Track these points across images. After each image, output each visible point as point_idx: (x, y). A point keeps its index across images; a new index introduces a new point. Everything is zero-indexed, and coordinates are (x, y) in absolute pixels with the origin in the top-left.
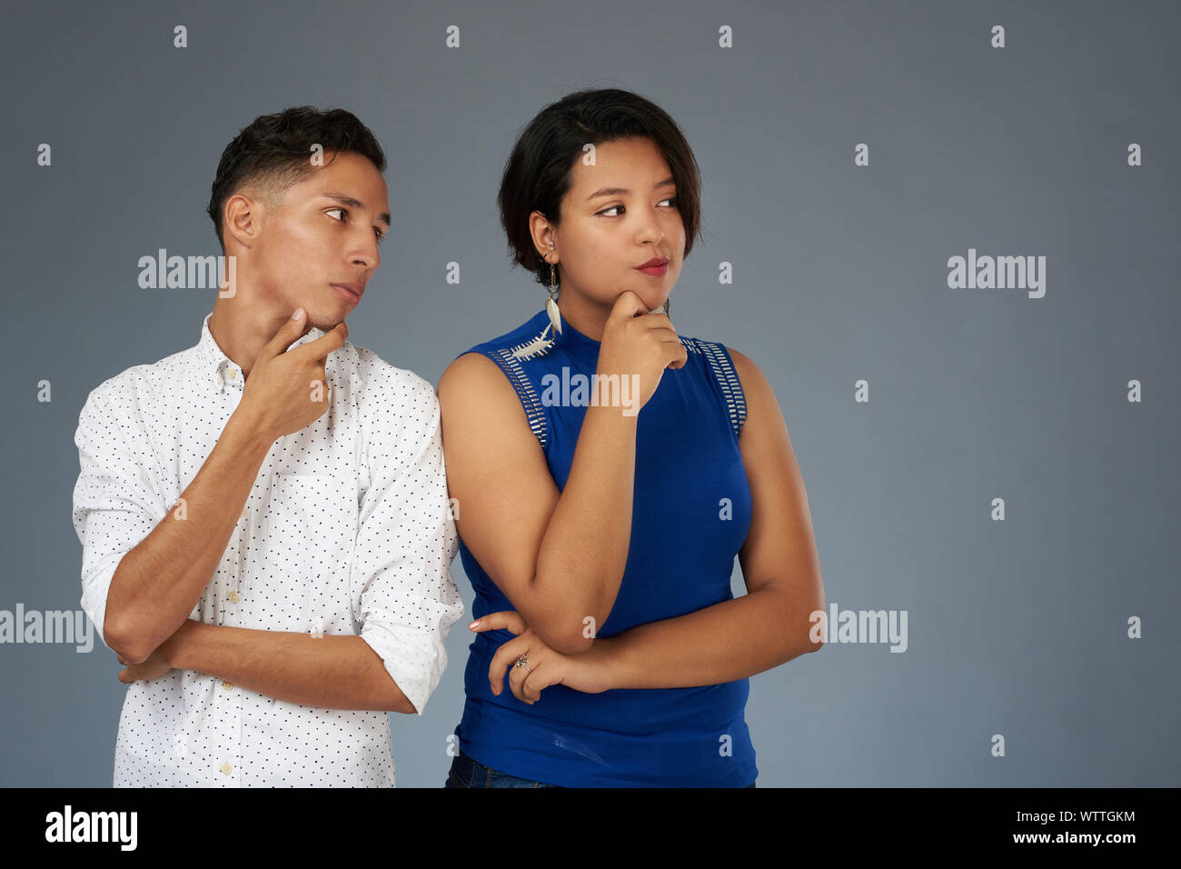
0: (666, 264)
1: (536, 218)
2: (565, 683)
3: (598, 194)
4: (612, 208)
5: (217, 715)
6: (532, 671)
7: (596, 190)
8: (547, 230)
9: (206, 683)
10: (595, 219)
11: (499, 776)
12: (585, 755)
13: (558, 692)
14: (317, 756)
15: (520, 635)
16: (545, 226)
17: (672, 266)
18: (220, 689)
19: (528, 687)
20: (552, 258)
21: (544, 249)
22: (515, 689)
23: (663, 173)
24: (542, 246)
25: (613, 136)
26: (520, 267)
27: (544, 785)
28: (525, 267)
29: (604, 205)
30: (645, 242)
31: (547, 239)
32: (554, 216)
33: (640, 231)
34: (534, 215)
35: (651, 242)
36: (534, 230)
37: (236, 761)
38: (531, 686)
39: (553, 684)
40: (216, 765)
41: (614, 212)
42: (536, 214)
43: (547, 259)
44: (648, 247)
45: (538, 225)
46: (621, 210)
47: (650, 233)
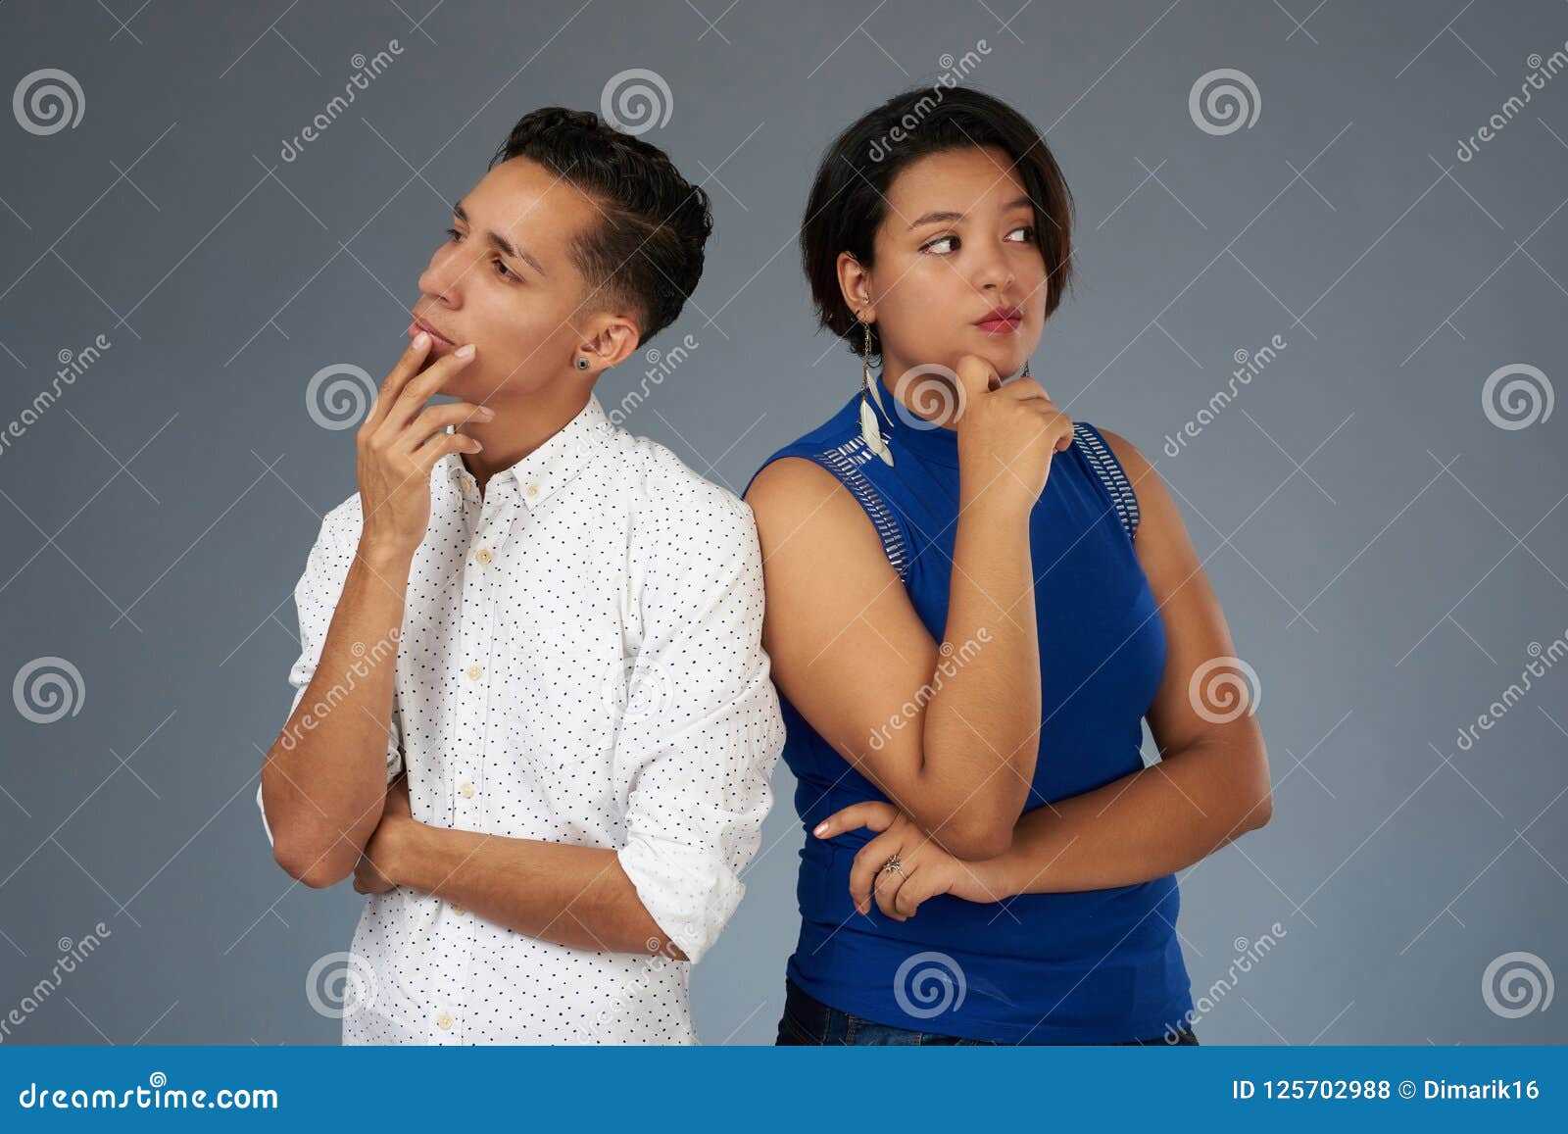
0: (1019, 319)
1: (845, 261)
2: (955, 892)
3: (921, 221)
4: (942, 240)
5: (443, 947)
6: (908, 878)
7: (918, 217)
8: (860, 277)
9: (428, 905)
10: (922, 258)
11: (867, 1025)
12: (983, 993)
13: (945, 907)
14: (562, 1006)
15: (885, 830)
16: (857, 272)
17: (1028, 323)
18: (448, 914)
19: (903, 899)
20: (866, 316)
21: (856, 304)
22: (884, 904)
23: (1014, 190)
24: (855, 300)
25: (945, 145)
26: (828, 332)
27: (931, 1036)
28: (835, 331)
29: (932, 235)
30: (988, 287)
31: (861, 291)
32: (867, 257)
33: (981, 272)
34: (842, 256)
35: (994, 286)
36: (843, 279)
37: (459, 1012)
38: (908, 898)
39: (937, 894)
40: (434, 1015)
41: (945, 246)
42: (845, 257)
43: (861, 317)
44: (992, 292)
45: (849, 272)
46: (956, 243)
47: (994, 275)
